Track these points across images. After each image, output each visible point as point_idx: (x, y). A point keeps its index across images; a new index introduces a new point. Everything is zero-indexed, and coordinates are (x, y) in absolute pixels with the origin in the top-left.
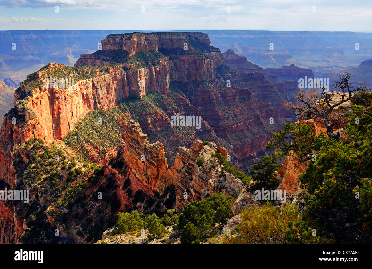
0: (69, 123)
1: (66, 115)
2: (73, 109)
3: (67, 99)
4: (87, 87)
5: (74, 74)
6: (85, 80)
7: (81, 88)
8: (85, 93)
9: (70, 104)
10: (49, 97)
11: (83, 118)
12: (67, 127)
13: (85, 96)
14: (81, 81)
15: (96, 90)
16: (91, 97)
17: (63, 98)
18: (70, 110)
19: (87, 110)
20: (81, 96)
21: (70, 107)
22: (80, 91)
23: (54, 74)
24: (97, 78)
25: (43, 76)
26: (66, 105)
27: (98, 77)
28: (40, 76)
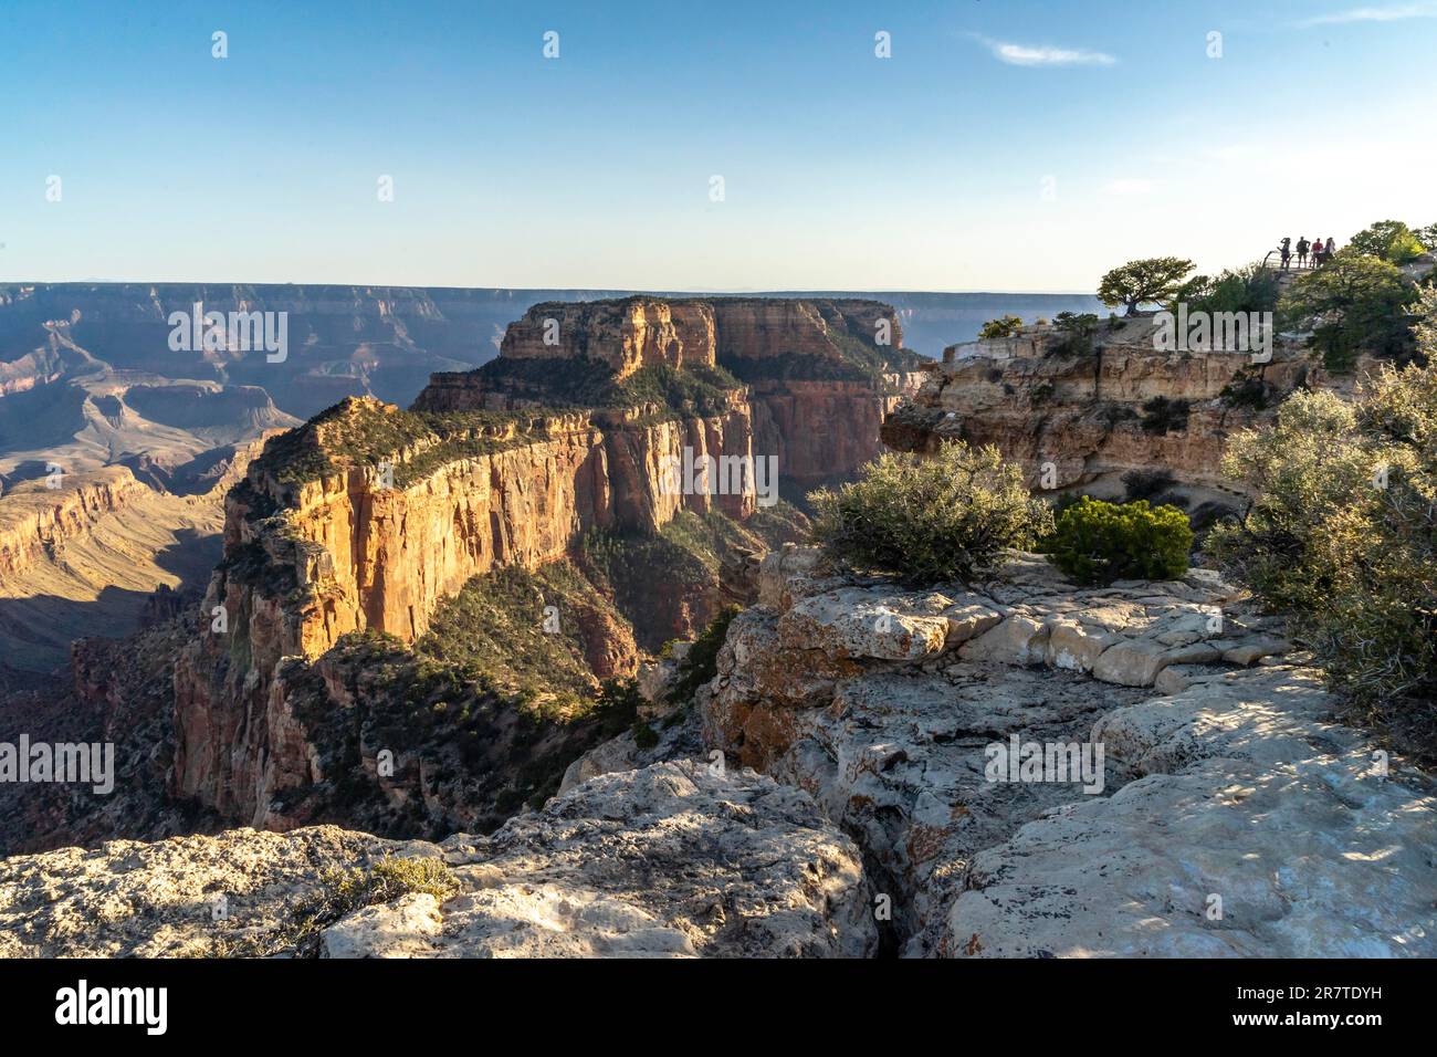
0: (411, 608)
1: (404, 581)
2: (426, 560)
3: (407, 525)
4: (472, 484)
5: (429, 437)
6: (465, 462)
7: (451, 490)
8: (463, 507)
9: (417, 544)
10: (350, 513)
11: (453, 595)
12: (405, 621)
13: (464, 517)
14: (452, 465)
15: (503, 498)
16: (483, 519)
17: (398, 519)
18: (416, 565)
19: (468, 568)
20: (453, 514)
21: (417, 552)
22: (449, 498)
23: (364, 435)
24: (506, 454)
25: (329, 438)
26: (404, 546)
27: (511, 452)
28: (321, 440)
